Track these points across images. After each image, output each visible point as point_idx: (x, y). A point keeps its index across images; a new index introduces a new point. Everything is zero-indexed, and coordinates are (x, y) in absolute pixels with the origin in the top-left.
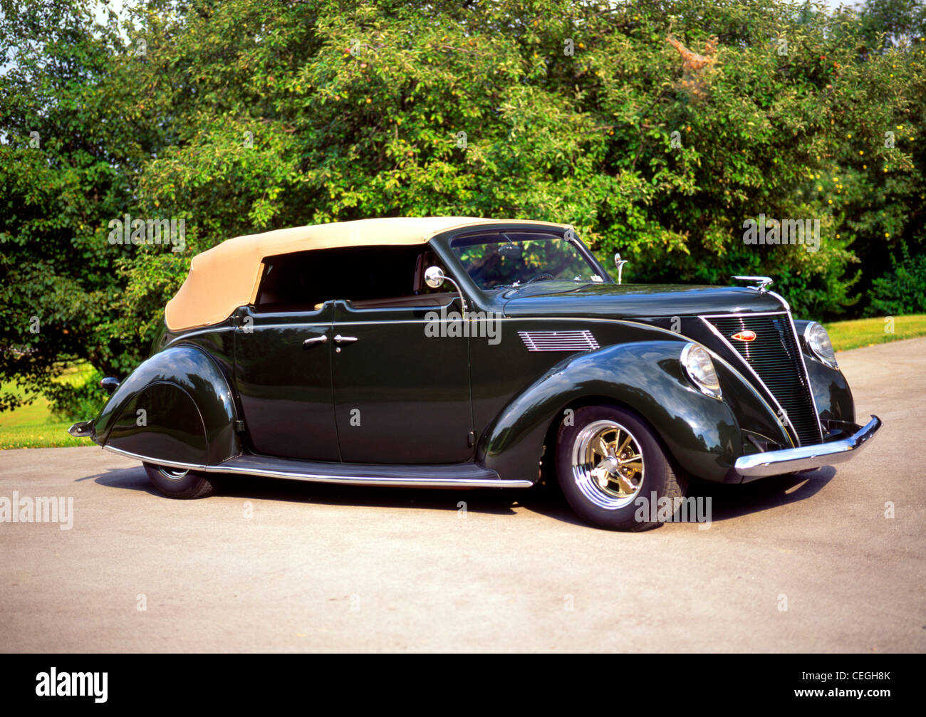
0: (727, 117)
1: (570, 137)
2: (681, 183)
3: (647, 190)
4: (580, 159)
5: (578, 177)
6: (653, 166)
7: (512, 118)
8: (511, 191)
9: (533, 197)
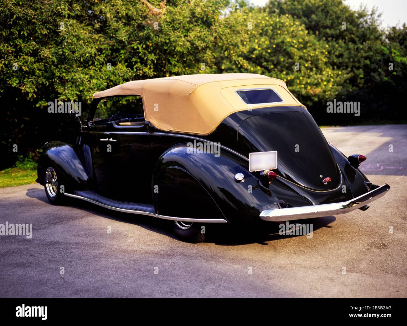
0: (169, 39)
1: (92, 46)
2: (147, 71)
3: (131, 74)
4: (97, 57)
5: (97, 66)
6: (133, 62)
7: (65, 35)
8: (63, 72)
9: (75, 75)
